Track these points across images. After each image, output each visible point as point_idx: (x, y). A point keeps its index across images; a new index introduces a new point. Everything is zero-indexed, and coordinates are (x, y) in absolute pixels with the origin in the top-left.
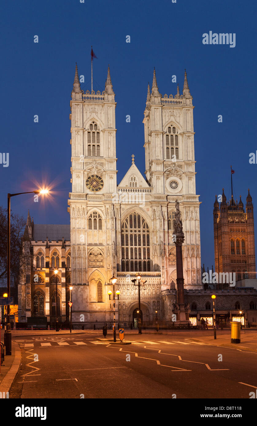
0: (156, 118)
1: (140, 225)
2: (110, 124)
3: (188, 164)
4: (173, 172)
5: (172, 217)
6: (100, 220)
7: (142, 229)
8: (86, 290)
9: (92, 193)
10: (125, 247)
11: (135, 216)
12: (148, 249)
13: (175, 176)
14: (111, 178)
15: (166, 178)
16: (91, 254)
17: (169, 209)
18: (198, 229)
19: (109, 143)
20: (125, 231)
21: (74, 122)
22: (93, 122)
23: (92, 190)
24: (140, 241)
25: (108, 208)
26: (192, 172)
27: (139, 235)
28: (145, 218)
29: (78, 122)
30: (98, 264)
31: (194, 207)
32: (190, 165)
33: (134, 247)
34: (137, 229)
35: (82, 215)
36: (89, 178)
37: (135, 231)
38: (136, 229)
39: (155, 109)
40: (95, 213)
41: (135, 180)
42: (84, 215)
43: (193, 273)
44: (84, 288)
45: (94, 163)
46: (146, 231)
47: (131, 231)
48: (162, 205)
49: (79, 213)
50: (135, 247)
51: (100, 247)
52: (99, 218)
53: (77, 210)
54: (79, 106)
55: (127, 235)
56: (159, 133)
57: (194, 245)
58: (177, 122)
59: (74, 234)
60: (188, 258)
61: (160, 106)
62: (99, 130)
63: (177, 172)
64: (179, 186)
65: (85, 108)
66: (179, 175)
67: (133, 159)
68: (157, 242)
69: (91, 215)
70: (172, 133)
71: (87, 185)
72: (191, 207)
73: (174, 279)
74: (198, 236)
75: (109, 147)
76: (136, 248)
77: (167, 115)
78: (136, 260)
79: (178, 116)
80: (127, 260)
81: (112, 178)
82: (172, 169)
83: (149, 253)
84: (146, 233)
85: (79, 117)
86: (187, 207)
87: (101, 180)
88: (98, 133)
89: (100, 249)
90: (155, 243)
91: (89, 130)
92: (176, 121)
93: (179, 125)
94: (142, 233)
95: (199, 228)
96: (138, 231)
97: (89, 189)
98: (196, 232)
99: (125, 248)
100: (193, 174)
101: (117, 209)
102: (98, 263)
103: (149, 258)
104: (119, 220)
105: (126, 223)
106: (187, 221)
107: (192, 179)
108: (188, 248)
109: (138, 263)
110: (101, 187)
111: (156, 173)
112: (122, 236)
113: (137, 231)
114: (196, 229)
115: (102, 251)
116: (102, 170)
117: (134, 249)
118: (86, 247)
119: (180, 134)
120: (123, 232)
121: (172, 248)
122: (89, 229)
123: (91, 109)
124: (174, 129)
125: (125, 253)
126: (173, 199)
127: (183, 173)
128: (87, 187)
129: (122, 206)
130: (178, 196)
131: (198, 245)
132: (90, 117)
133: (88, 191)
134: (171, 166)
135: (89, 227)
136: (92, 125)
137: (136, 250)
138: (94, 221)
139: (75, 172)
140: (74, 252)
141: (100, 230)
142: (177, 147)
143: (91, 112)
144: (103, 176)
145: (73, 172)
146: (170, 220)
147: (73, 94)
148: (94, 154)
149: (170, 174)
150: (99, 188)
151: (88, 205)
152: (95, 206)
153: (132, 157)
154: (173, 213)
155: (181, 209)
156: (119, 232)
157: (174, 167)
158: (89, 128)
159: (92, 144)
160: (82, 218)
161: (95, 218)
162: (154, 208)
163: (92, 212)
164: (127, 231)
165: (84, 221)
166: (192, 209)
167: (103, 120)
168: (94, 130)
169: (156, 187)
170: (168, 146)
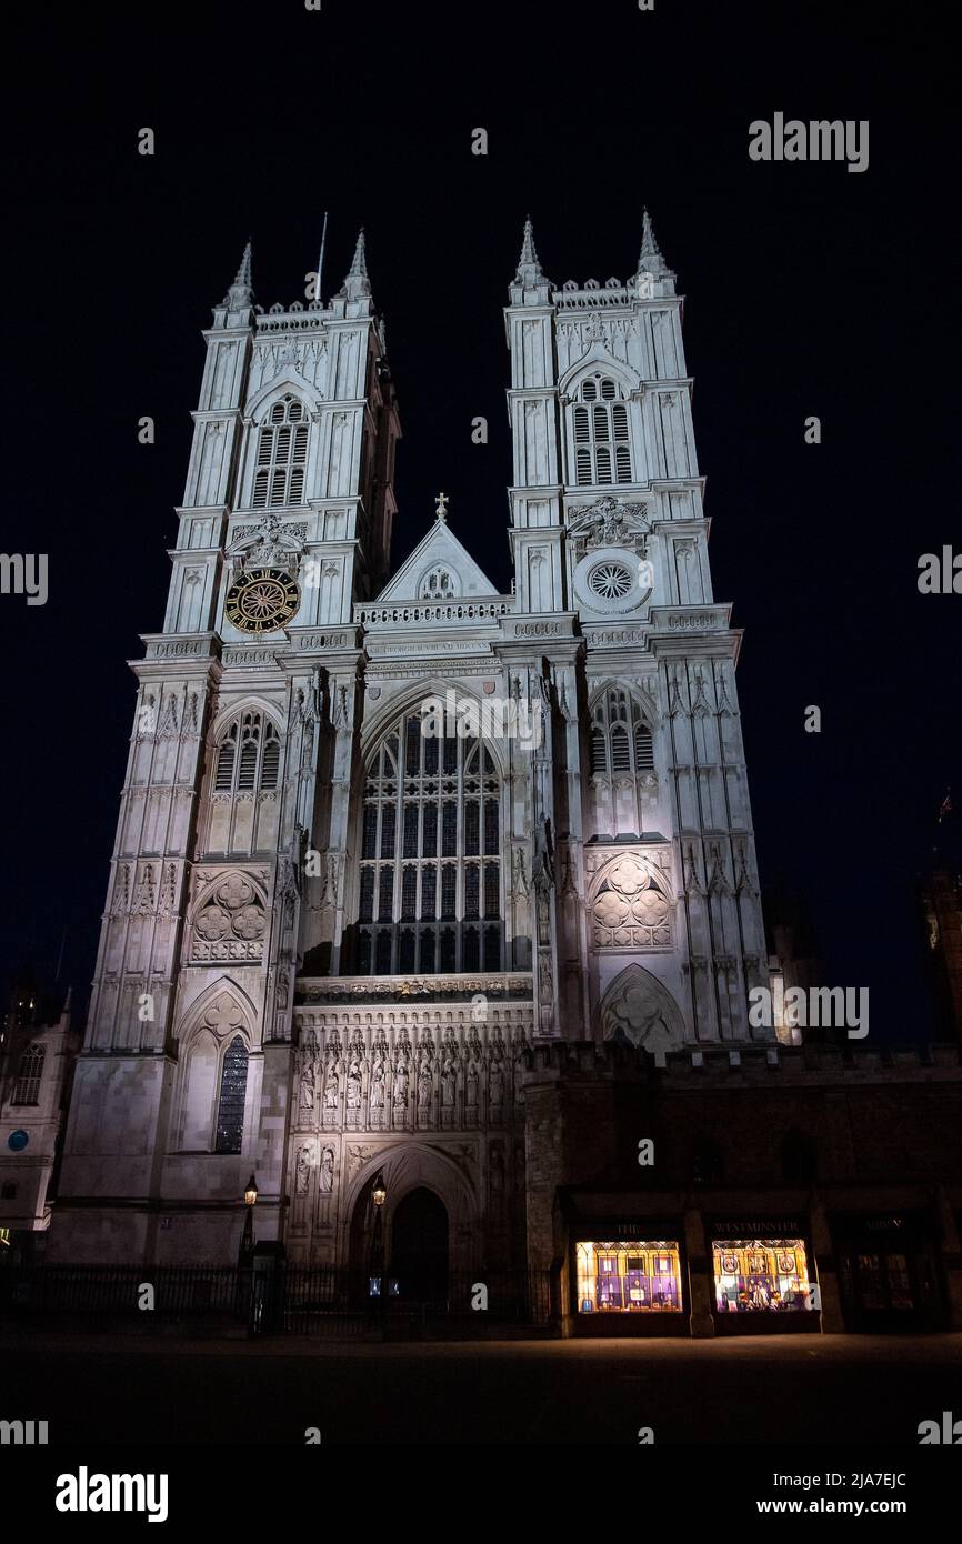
1: (455, 762)
2: (346, 391)
3: (671, 495)
4: (606, 531)
5: (606, 716)
6: (272, 749)
8: (147, 1083)
9: (248, 637)
10: (378, 863)
12: (492, 871)
13: (615, 544)
14: (332, 571)
15: (574, 558)
16: (211, 903)
17: (593, 683)
18: (737, 757)
19: (335, 452)
20: (380, 791)
22: (288, 399)
23: (248, 627)
24: (450, 832)
25: (300, 690)
26: (690, 521)
27: (450, 806)
29: (222, 395)
30: (239, 949)
31: (710, 657)
32: (680, 497)
33: (420, 861)
34: (440, 778)
35: (179, 724)
36: (242, 581)
37: (431, 788)
38: (432, 779)
39: (526, 328)
40: (252, 719)
41: (444, 585)
42: (192, 728)
43: (721, 978)
44: (139, 1072)
45: (268, 525)
46: (482, 785)
47: (412, 789)
48: (550, 659)
49: (171, 717)
50: (426, 860)
51: (256, 869)
52: (269, 741)
53: (166, 708)
54: (234, 349)
55: (389, 810)
56: (539, 398)
57: (719, 832)
58: (616, 358)
60: (693, 902)
61: (546, 312)
62: (307, 420)
63: (625, 532)
64: (634, 585)
65: (258, 355)
66: (633, 543)
67: (441, 510)
68: (524, 825)
69: (234, 728)
70: (599, 399)
71: (229, 607)
72: (692, 657)
73: (627, 1020)
74: (739, 789)
75: (335, 461)
76: (430, 869)
77: (577, 340)
78: (426, 925)
79: (621, 336)
80: (381, 926)
81: (336, 572)
82: (598, 518)
83: (497, 891)
84: (481, 795)
85: (228, 382)
86: (674, 658)
87: (291, 585)
88: (303, 430)
89: (255, 878)
90: (519, 831)
91: (269, 424)
92: (612, 355)
94: (458, 796)
95: (738, 752)
96: (445, 788)
97: (236, 621)
98: (725, 771)
99: (377, 871)
100: (694, 529)
101: (344, 690)
102: (239, 946)
103: (493, 914)
104: (347, 734)
105: (387, 756)
106: (681, 723)
107: (693, 551)
108: (690, 850)
109: (437, 938)
110: (285, 610)
111: (526, 538)
112: (364, 817)
113: (440, 786)
114: (727, 756)
115: (264, 888)
116: (296, 544)
117: (419, 870)
118: (180, 864)
119: (633, 397)
120: (371, 795)
121: (611, 859)
122: (217, 788)
123: (280, 357)
124: (608, 386)
125: (377, 892)
126: (610, 638)
127: (652, 532)
128: (230, 618)
129: (372, 681)
130: (632, 625)
131: (743, 834)
132: (276, 380)
133: (231, 633)
134: (598, 509)
135: (218, 782)
136: (282, 408)
137: (430, 877)
138: (243, 755)
139: (183, 559)
140: (124, 893)
141: (265, 791)
142: (622, 443)
143: (279, 366)
144: (299, 570)
145: (175, 564)
146: (597, 732)
147: (219, 314)
148: (277, 499)
149: (593, 539)
150: (277, 618)
151: (221, 687)
152: (253, 690)
153: (438, 504)
154: (613, 698)
155: (649, 679)
156: (344, 790)
157: (607, 510)
158: (267, 417)
159: (272, 467)
160: (182, 739)
161: (251, 739)
162: (513, 678)
163: (239, 717)
164: (390, 790)
165: (192, 750)
166: (697, 668)
167: (322, 382)
168: (286, 422)
169: (526, 589)
170: (584, 446)
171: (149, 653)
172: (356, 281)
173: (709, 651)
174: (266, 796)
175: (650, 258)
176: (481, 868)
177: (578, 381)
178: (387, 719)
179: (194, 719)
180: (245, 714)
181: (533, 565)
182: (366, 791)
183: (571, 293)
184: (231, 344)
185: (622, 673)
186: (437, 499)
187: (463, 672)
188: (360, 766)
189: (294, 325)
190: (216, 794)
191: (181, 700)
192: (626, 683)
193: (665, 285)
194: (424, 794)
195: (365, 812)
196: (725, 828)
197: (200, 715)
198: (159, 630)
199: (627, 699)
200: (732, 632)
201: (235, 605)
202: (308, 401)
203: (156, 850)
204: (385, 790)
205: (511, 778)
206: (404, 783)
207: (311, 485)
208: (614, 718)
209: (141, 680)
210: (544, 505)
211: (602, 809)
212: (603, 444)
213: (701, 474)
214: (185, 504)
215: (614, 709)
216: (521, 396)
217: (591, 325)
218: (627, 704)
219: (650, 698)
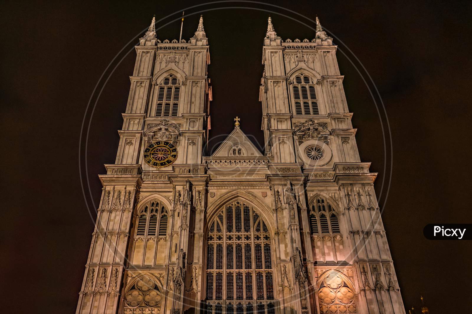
0: (273, 63)
1: (249, 227)
2: (198, 73)
3: (338, 120)
4: (311, 133)
5: (316, 209)
6: (164, 218)
7: (252, 233)
9: (154, 169)
10: (214, 271)
11: (238, 209)
12: (269, 276)
13: (315, 139)
15: (298, 144)
16: (133, 288)
17: (310, 195)
18: (379, 227)
19: (193, 96)
20: (215, 238)
21: (137, 72)
22: (171, 76)
23: (154, 165)
24: (248, 258)
25: (179, 192)
26: (347, 130)
27: (248, 246)
28: (259, 210)
29: (143, 72)
31: (363, 185)
32: (341, 121)
33: (235, 271)
34: (243, 233)
35: (122, 204)
36: (151, 146)
37: (239, 238)
38: (240, 234)
39: (272, 54)
40: (155, 204)
41: (239, 153)
42: (128, 206)
45: (163, 123)
46: (262, 237)
47: (230, 238)
48: (293, 183)
49: (118, 200)
50: (237, 270)
51: (156, 273)
52: (163, 214)
53: (115, 197)
54: (148, 54)
55: (220, 246)
56: (279, 80)
57: (377, 260)
58: (310, 68)
59: (99, 242)
60: (368, 292)
61: (280, 49)
62: (179, 84)
63: (319, 134)
64: (324, 155)
65: (159, 58)
66: (323, 138)
67: (237, 123)
68: (287, 254)
69: (146, 208)
70: (303, 83)
71: (145, 156)
72: (355, 184)
74: (383, 241)
75: (193, 100)
76: (239, 275)
77: (293, 60)
78: (239, 301)
79: (311, 60)
80: (217, 301)
81: (194, 144)
82: (307, 128)
83: (272, 286)
84: (262, 242)
85: (146, 66)
86: (347, 184)
87: (174, 148)
88: (177, 89)
89: (156, 277)
90: (283, 257)
91: (163, 85)
92: (308, 67)
93: (313, 72)
94: (252, 242)
96: (245, 238)
97: (149, 162)
98: (376, 233)
99: (215, 275)
100: (349, 133)
101: (199, 192)
103: (271, 297)
104: (201, 211)
105: (218, 223)
106: (352, 212)
107: (349, 142)
108: (364, 268)
109: (245, 307)
110: (171, 159)
111: (277, 134)
112: (208, 250)
113: (243, 237)
114: (375, 226)
115: (160, 281)
116: (177, 132)
117: (235, 275)
118: (121, 269)
119: (318, 83)
120: (211, 240)
121: (325, 272)
122: (138, 234)
123: (168, 59)
124: (307, 79)
125: (214, 284)
126: (316, 176)
127: (331, 134)
128: (145, 161)
129: (211, 190)
130: (326, 171)
131: (388, 262)
132: (166, 69)
133: (145, 167)
134: (307, 124)
135: (138, 232)
136: (169, 79)
137: (240, 278)
138: (150, 220)
139: (125, 135)
140: (91, 282)
141: (161, 237)
142: (314, 101)
143: (167, 62)
144: (177, 143)
145: (121, 137)
146: (313, 216)
147: (142, 41)
148: (167, 114)
149: (305, 136)
150: (167, 161)
151: (141, 190)
152: (156, 192)
153: (236, 121)
154: (319, 201)
155: (335, 194)
156: (200, 236)
157: (311, 125)
158: (162, 82)
159: (164, 102)
160: (123, 211)
161: (154, 213)
162: (276, 190)
163: (149, 204)
164: (220, 238)
165: (127, 216)
166: (357, 189)
167: (187, 70)
168: (170, 84)
169: (278, 154)
170: (298, 101)
171: (109, 173)
172: (200, 33)
173: (362, 182)
174: (161, 239)
175: (320, 33)
176: (264, 275)
177: (294, 76)
178: (218, 206)
179: (129, 202)
180: (152, 202)
181: (281, 145)
182: (209, 238)
183: (289, 43)
184: (148, 52)
185: (322, 191)
186: (235, 119)
187: (252, 187)
188: (206, 226)
189: (174, 48)
190: (138, 237)
191: (123, 193)
192: (325, 195)
193: (328, 42)
194: (236, 240)
195: (208, 248)
196: (378, 258)
197: (132, 201)
198: (114, 163)
199: (325, 202)
200: (373, 174)
201: (148, 156)
202: (180, 77)
203: (108, 261)
204: (217, 238)
205: (278, 233)
206: (226, 235)
207: (182, 109)
208: (320, 210)
209: (105, 184)
210: (284, 121)
211: (318, 249)
212: (306, 101)
213: (350, 112)
214: (126, 112)
215: (319, 206)
216: (272, 79)
217: (298, 55)
218: (325, 204)
219: (336, 202)
